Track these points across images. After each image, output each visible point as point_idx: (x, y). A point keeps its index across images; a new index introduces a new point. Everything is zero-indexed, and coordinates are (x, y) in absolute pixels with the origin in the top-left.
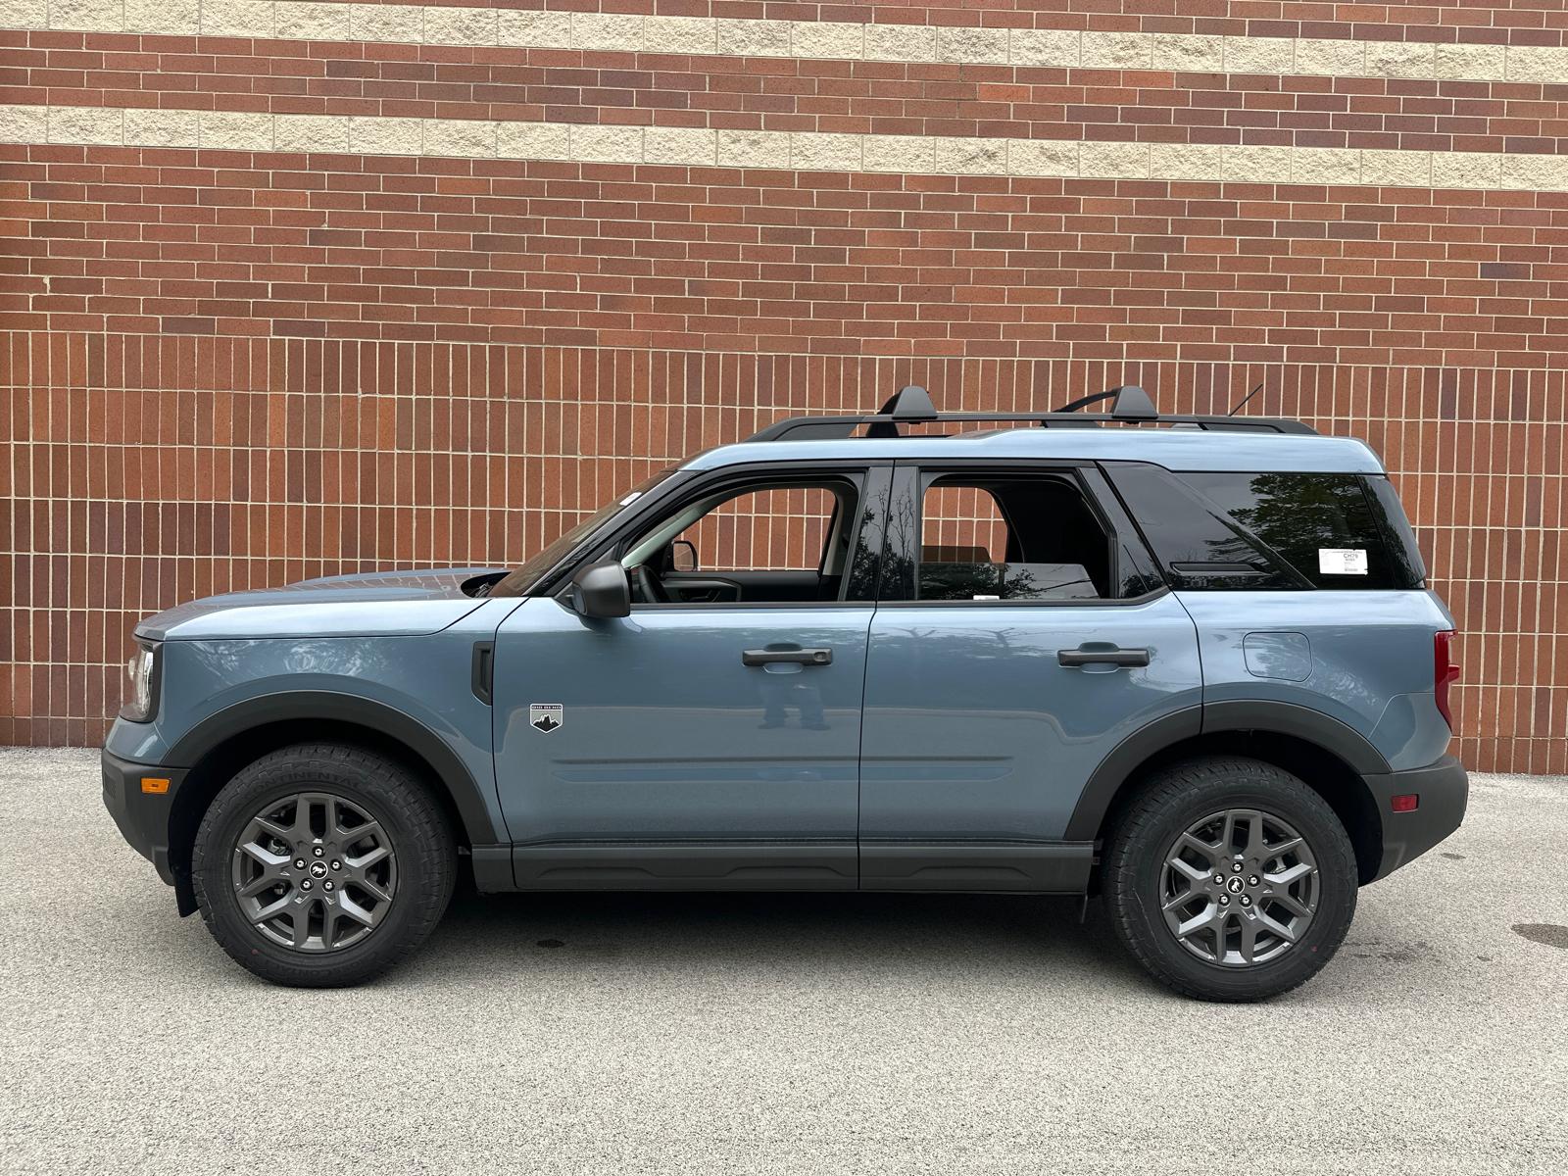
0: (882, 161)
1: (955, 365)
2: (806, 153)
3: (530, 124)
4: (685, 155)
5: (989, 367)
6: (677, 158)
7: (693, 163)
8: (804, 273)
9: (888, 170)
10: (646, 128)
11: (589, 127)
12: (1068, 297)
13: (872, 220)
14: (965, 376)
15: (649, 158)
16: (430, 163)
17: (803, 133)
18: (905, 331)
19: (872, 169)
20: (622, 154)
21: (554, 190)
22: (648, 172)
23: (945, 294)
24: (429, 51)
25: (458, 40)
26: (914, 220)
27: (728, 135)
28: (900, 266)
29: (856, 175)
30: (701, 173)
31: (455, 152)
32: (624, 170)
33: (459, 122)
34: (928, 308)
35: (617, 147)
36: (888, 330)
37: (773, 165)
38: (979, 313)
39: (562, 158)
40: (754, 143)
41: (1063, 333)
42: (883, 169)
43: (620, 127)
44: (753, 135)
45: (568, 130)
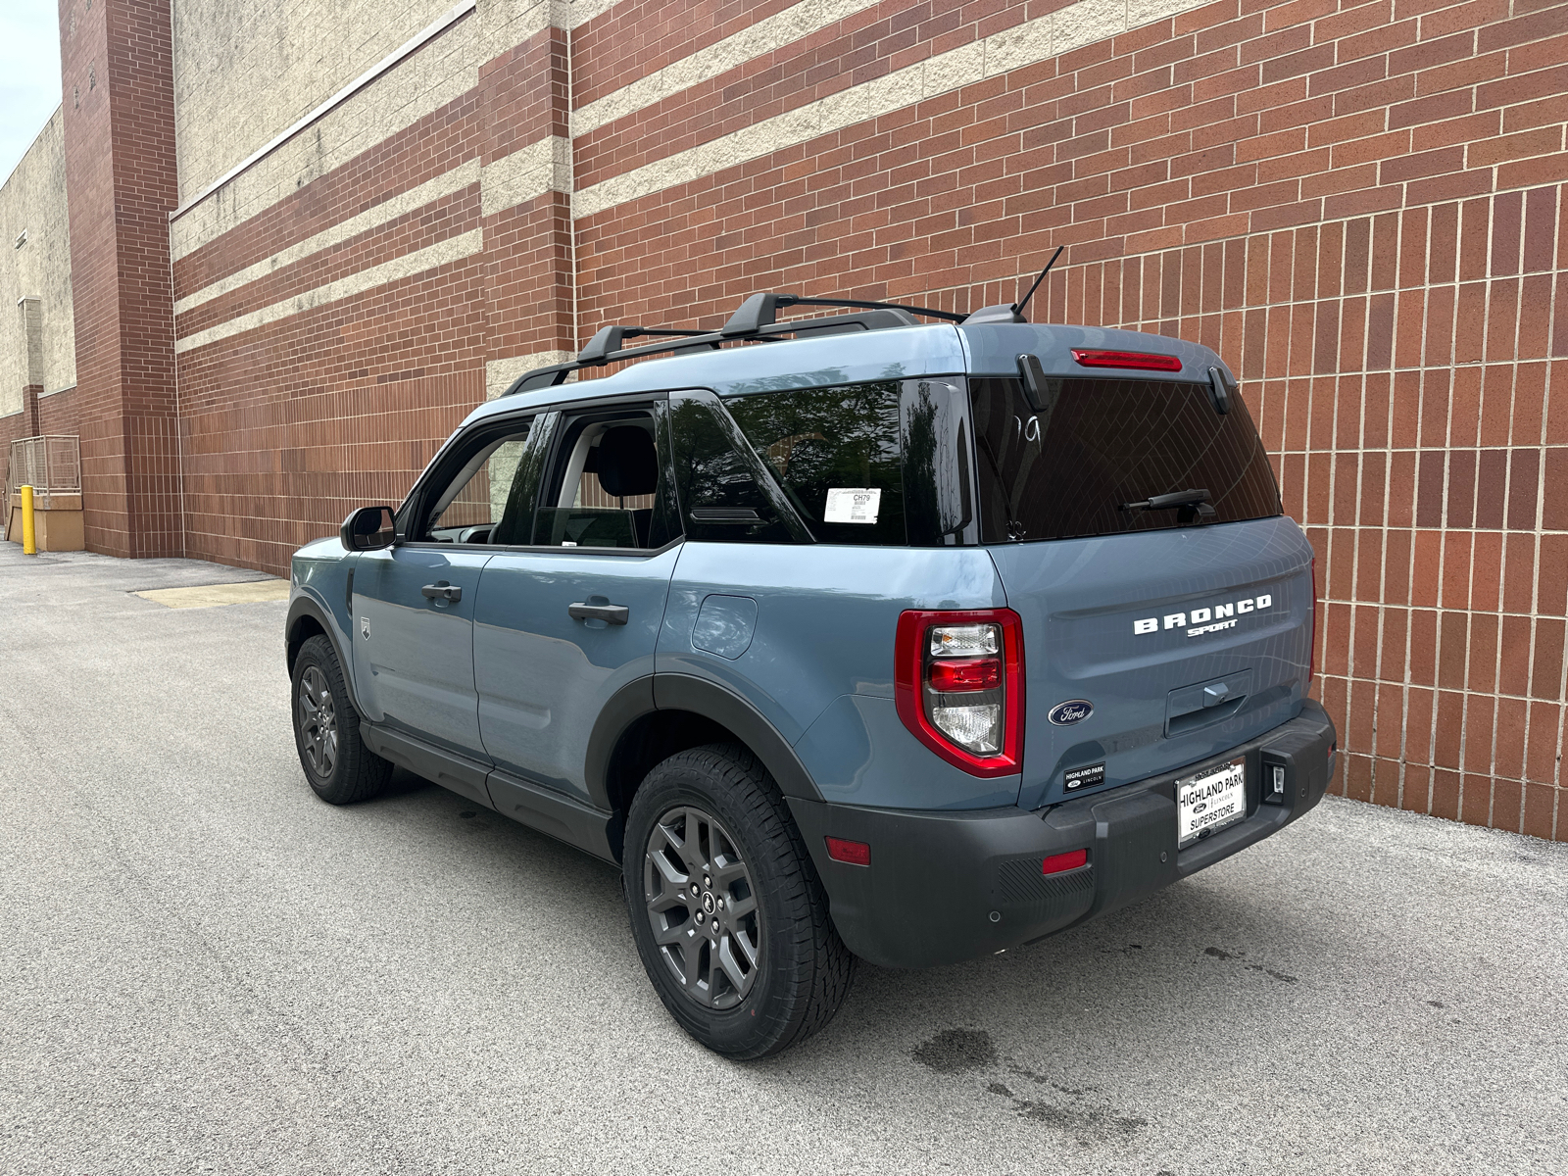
0: (1148, 9)
1: (1236, 248)
2: (1067, 31)
3: (841, 94)
4: (956, 78)
5: (1282, 242)
6: (950, 83)
7: (964, 83)
8: (1064, 172)
9: (1155, 18)
10: (926, 62)
11: (883, 78)
12: (1400, 118)
13: (1138, 87)
14: (1249, 260)
15: (927, 93)
16: (781, 155)
17: (1064, 10)
18: (1175, 215)
19: (1137, 24)
20: (907, 97)
21: (860, 150)
22: (928, 106)
23: (1225, 155)
24: (781, 52)
25: (799, 34)
26: (1186, 72)
27: (994, 41)
28: (1169, 134)
29: (1120, 38)
30: (971, 91)
31: (794, 140)
32: (906, 113)
33: (796, 111)
34: (1203, 179)
35: (904, 91)
36: (1153, 219)
37: (1035, 58)
38: (1269, 171)
39: (865, 117)
40: (1019, 39)
41: (1391, 172)
42: (1150, 19)
43: (906, 69)
44: (1016, 31)
45: (868, 88)
